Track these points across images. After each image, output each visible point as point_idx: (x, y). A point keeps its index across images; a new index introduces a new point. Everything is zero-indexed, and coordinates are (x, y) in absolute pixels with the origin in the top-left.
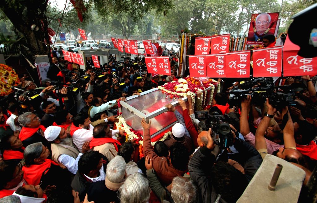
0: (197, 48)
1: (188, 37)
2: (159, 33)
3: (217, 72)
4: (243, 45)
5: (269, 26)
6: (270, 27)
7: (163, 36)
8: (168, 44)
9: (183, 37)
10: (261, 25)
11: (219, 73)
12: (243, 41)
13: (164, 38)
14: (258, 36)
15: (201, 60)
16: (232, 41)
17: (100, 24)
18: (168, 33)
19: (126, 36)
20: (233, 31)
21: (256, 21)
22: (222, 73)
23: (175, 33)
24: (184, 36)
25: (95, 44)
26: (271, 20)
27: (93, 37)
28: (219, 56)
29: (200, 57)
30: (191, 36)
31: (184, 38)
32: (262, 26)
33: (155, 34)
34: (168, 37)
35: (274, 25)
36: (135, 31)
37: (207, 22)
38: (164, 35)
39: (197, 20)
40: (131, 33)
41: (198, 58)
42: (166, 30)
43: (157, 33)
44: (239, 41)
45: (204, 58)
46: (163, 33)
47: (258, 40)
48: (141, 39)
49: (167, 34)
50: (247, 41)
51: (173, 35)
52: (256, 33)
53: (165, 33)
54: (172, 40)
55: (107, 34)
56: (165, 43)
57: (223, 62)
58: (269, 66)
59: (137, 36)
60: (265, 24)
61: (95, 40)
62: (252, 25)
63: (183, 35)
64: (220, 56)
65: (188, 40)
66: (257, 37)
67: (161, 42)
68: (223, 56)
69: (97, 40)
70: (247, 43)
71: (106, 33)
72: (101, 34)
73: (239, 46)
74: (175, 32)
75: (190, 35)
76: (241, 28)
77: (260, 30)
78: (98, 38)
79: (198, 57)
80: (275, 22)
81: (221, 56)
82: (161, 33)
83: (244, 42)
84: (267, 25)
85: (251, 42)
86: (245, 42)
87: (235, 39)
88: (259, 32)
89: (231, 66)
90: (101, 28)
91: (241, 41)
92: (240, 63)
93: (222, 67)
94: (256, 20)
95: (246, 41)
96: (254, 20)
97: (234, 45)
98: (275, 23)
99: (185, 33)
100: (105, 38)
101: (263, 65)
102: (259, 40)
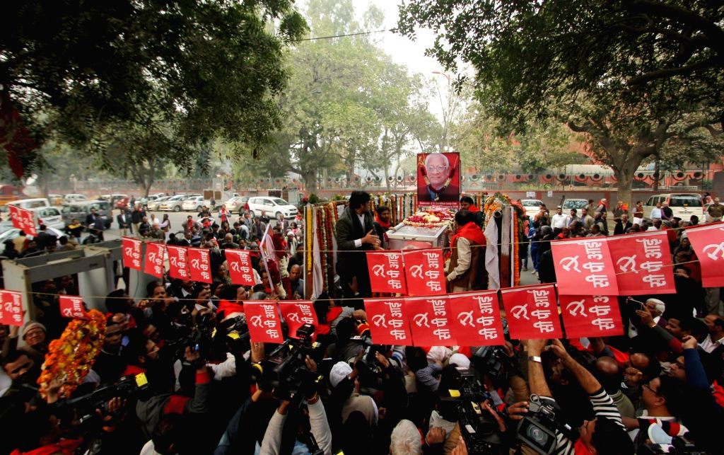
0: (373, 271)
1: (319, 212)
2: (228, 173)
3: (435, 333)
4: (413, 207)
5: (448, 174)
6: (451, 176)
7: (239, 181)
8: (252, 199)
9: (309, 213)
10: (435, 172)
11: (440, 337)
12: (411, 201)
13: (241, 183)
14: (435, 191)
15: (395, 307)
16: (392, 202)
17: (66, 156)
18: (250, 173)
19: (142, 182)
20: (375, 167)
21: (426, 166)
22: (447, 336)
23: (263, 174)
24: (312, 211)
25: (49, 209)
26: (450, 164)
27: (43, 188)
28: (434, 300)
29: (391, 302)
30: (324, 209)
31: (312, 214)
32: (438, 174)
33: (219, 176)
34: (249, 182)
35: (456, 173)
36: (168, 172)
37: (327, 153)
38: (241, 179)
39: (309, 149)
40: (157, 176)
41: (385, 303)
42: (244, 168)
43: (223, 174)
44: (404, 202)
45: (401, 304)
46: (239, 175)
47: (435, 200)
48: (184, 187)
49: (247, 177)
50: (418, 200)
51: (260, 177)
52: (430, 187)
53: (242, 174)
54: (259, 188)
55: (86, 179)
56: (243, 195)
57: (444, 313)
58: (536, 319)
59: (174, 182)
60: (441, 171)
61: (50, 195)
62: (420, 173)
63: (309, 209)
64: (437, 300)
65: (319, 217)
66: (432, 194)
67: (236, 195)
68: (443, 300)
69: (54, 195)
70: (419, 204)
71: (83, 176)
72: (68, 179)
73: (406, 210)
74: (265, 171)
75: (322, 207)
76: (389, 163)
77: (435, 181)
78: (58, 189)
79: (388, 302)
80: (456, 168)
81: (439, 301)
82: (233, 175)
83: (413, 203)
84: (444, 172)
85: (424, 203)
86: (415, 203)
87: (396, 198)
88: (433, 184)
89: (463, 322)
90: (68, 165)
91: (408, 201)
92: (481, 315)
93: (444, 323)
94: (426, 163)
95: (415, 200)
96: (423, 164)
97: (397, 209)
98: (457, 170)
99: (312, 203)
100: (82, 187)
101: (525, 316)
102: (438, 199)
